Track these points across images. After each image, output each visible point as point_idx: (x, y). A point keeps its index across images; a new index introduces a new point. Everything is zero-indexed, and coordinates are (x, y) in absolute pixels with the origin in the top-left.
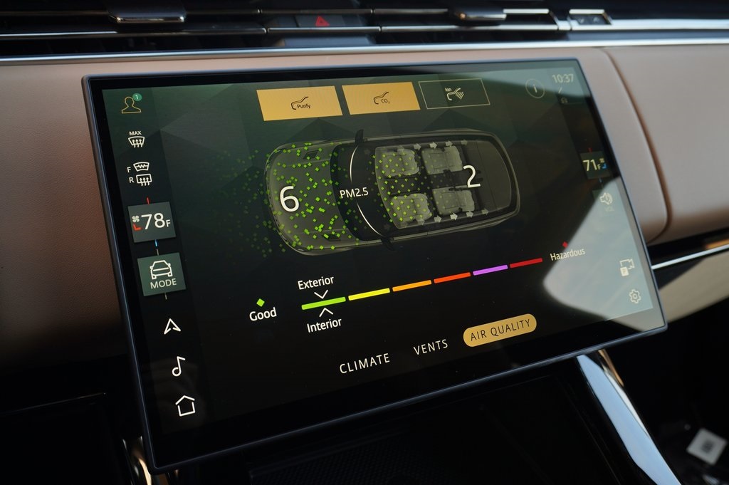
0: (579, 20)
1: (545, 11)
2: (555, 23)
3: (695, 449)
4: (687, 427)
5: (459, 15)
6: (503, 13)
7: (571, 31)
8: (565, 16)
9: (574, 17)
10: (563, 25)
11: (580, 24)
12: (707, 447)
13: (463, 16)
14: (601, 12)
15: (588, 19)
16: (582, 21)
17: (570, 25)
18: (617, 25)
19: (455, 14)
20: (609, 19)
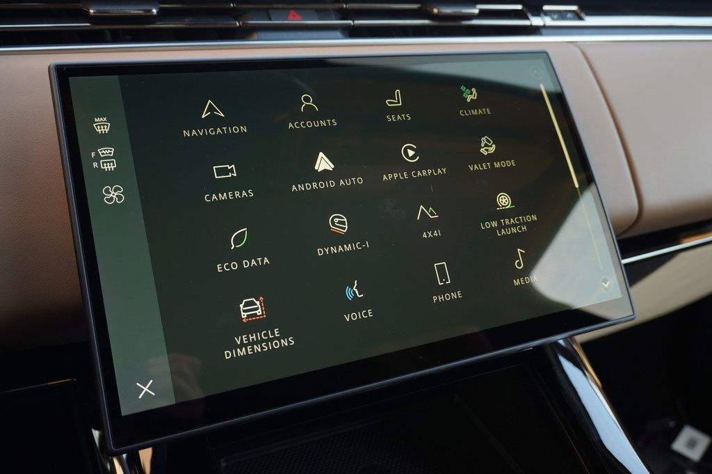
0: (552, 16)
1: (519, 7)
2: (528, 19)
3: (680, 445)
4: (672, 424)
5: (432, 9)
6: (475, 8)
7: (544, 27)
8: (538, 12)
9: (547, 13)
10: (536, 21)
11: (553, 19)
12: (692, 444)
13: (435, 11)
14: (574, 8)
15: (562, 15)
16: (556, 17)
17: (543, 20)
18: (591, 21)
19: (428, 9)
20: (583, 15)
